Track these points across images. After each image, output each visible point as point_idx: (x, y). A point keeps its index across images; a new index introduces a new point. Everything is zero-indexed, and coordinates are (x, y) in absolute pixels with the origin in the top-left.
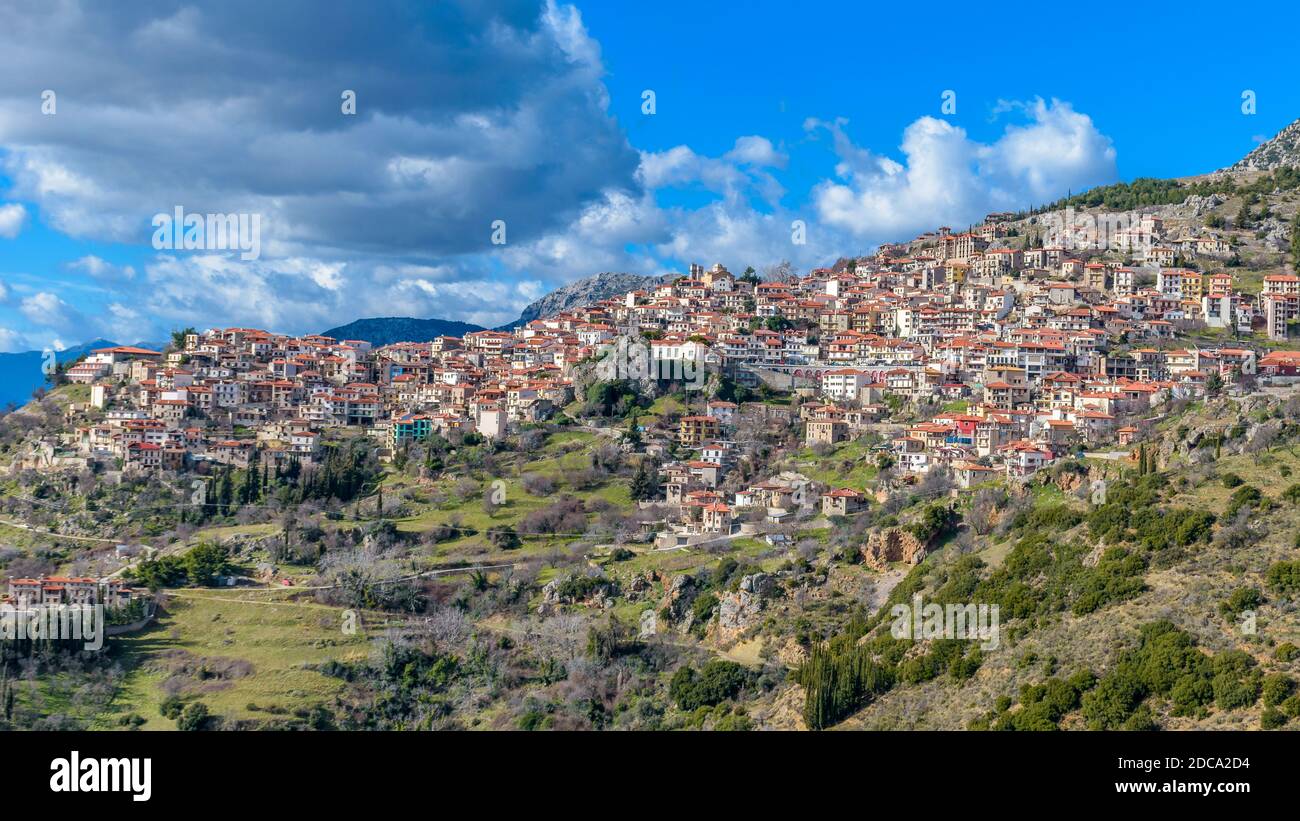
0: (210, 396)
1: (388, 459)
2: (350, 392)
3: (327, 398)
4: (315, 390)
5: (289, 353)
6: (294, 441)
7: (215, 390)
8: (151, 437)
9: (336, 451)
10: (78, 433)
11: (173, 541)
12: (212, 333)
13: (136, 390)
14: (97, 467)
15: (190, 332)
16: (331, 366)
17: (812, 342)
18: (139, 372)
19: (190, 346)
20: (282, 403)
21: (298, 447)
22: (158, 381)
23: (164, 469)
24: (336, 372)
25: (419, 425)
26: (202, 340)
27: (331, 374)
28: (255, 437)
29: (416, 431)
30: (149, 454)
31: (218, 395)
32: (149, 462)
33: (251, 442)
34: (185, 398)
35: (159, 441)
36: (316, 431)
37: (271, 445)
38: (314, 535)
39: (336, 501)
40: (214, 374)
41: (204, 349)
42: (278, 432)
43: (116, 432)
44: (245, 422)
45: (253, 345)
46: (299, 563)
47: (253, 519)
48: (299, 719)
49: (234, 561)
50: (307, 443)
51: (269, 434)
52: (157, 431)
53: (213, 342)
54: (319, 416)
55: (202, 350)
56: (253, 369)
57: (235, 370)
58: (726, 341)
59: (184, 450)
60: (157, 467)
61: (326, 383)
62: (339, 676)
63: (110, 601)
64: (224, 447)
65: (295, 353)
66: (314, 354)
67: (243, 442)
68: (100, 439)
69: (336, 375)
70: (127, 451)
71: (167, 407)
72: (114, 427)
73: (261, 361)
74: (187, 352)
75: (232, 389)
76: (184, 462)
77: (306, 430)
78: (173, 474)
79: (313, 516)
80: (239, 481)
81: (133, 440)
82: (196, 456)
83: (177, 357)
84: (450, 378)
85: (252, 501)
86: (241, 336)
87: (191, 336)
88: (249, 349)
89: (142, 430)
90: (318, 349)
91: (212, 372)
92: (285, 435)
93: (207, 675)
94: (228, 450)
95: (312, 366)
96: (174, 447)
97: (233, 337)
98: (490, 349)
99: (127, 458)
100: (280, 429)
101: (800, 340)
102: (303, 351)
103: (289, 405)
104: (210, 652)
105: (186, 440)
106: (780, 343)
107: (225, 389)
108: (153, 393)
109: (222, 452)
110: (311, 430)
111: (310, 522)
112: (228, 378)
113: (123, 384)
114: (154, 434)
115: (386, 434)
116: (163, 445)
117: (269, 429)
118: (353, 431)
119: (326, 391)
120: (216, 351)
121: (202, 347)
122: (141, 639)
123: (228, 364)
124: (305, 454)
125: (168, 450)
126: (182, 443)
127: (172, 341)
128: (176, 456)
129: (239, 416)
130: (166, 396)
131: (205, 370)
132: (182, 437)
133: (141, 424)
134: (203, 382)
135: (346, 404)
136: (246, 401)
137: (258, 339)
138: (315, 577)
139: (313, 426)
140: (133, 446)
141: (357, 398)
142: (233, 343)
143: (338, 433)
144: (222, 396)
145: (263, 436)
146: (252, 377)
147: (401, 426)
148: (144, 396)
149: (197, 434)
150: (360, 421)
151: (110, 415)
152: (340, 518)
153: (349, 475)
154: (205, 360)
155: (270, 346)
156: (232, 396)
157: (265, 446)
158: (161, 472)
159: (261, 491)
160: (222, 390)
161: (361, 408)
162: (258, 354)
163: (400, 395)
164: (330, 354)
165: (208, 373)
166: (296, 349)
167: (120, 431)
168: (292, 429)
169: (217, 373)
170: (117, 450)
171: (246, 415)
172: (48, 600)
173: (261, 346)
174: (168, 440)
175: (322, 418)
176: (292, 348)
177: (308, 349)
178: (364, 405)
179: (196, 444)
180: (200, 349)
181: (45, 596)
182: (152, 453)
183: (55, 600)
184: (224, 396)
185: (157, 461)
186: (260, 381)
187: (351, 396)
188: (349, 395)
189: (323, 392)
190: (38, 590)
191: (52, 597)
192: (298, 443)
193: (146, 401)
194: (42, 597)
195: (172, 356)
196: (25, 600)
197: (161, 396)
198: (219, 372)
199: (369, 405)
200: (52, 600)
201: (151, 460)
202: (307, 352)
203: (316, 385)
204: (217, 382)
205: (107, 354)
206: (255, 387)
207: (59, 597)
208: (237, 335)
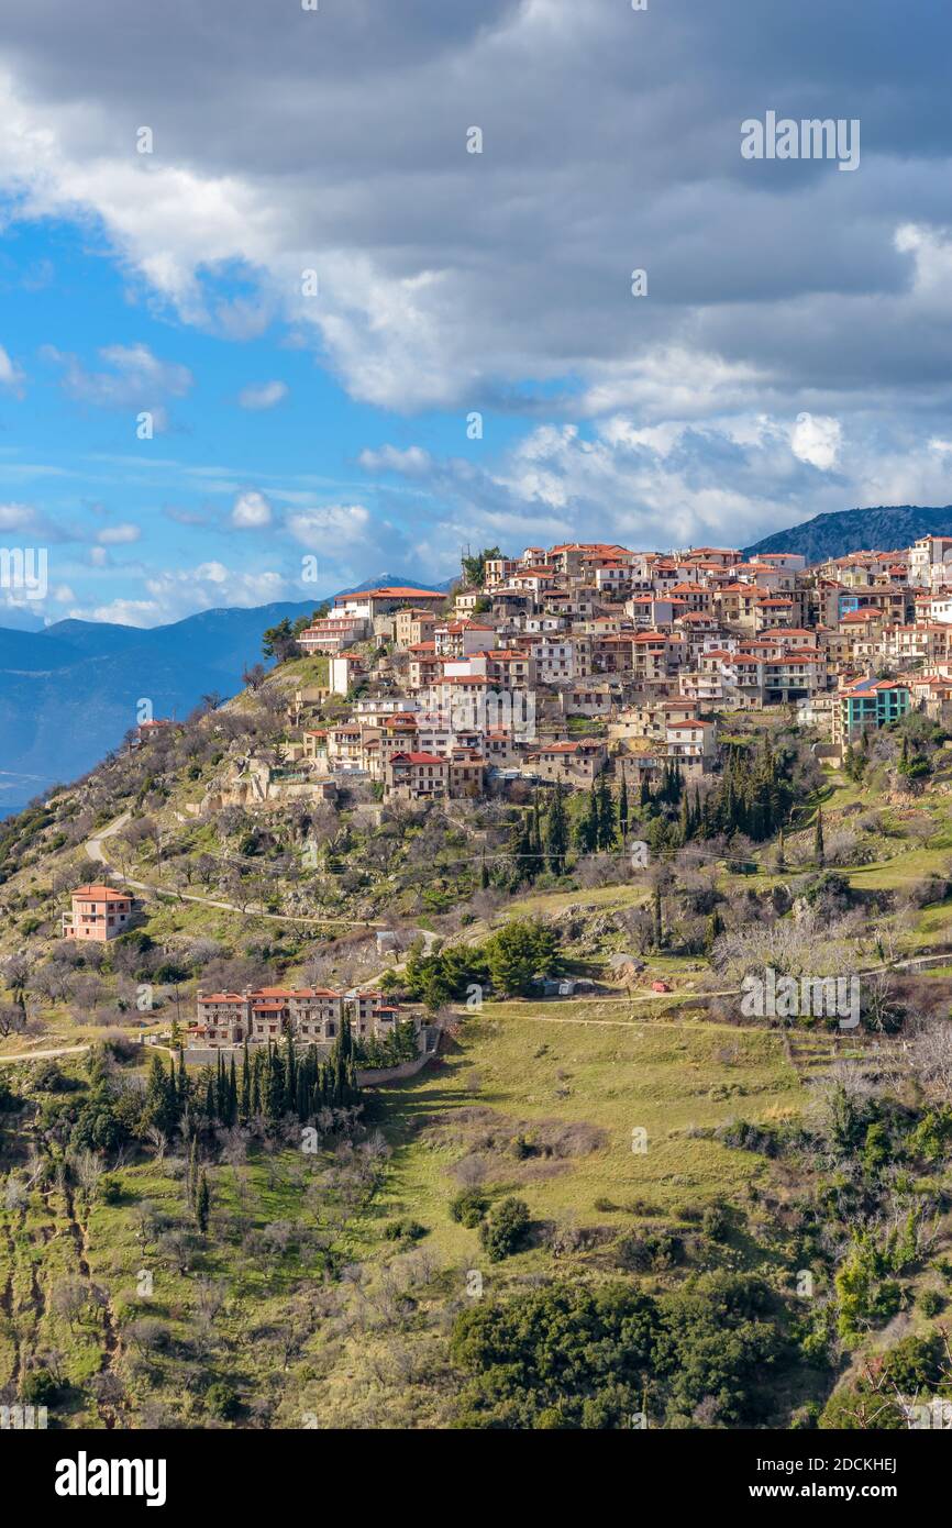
0: (526, 666)
1: (835, 762)
2: (767, 646)
3: (726, 658)
4: (705, 646)
5: (659, 583)
6: (671, 737)
7: (534, 655)
8: (428, 743)
9: (743, 752)
10: (309, 740)
11: (469, 920)
12: (528, 555)
13: (403, 660)
14: (341, 798)
15: (491, 555)
16: (735, 601)
18: (408, 629)
19: (492, 581)
20: (650, 671)
21: (678, 748)
22: (437, 644)
23: (453, 796)
24: (743, 612)
25: (888, 698)
26: (511, 568)
27: (735, 616)
28: (604, 734)
29: (882, 710)
30: (426, 772)
31: (540, 663)
32: (426, 785)
33: (597, 742)
34: (483, 672)
35: (441, 748)
36: (707, 718)
37: (632, 746)
38: (706, 902)
39: (743, 842)
40: (532, 626)
41: (514, 585)
42: (643, 723)
43: (367, 736)
44: (587, 709)
45: (598, 572)
46: (681, 953)
47: (605, 879)
48: (686, 1224)
49: (570, 952)
50: (693, 741)
51: (628, 728)
53: (530, 572)
54: (713, 691)
55: (512, 587)
56: (599, 614)
57: (569, 618)
59: (484, 763)
60: (439, 795)
61: (725, 632)
62: (753, 1147)
63: (363, 1027)
64: (550, 755)
65: (670, 582)
66: (703, 582)
67: (584, 743)
68: (344, 750)
69: (743, 617)
70: (389, 769)
71: (453, 689)
72: (366, 727)
73: (611, 601)
74: (486, 592)
75: (562, 651)
76: (486, 783)
77: (691, 716)
78: (467, 805)
79: (704, 868)
80: (578, 811)
81: (399, 748)
82: (507, 772)
83: (468, 601)
85: (603, 847)
86: (577, 558)
87: (493, 563)
88: (590, 581)
89: (413, 731)
90: (710, 572)
91: (529, 623)
92: (656, 727)
93: (527, 1151)
94: (560, 759)
95: (700, 603)
96: (467, 758)
97: (564, 561)
99: (389, 781)
100: (646, 717)
102: (683, 577)
103: (662, 675)
104: (531, 1112)
105: (488, 745)
107: (551, 652)
108: (429, 666)
109: (550, 763)
110: (702, 718)
111: (699, 880)
112: (557, 633)
113: (383, 652)
114: (434, 737)
115: (824, 717)
116: (449, 754)
117: (628, 718)
118: (773, 716)
119: (725, 646)
120: (535, 586)
121: (512, 581)
122: (415, 1091)
123: (556, 608)
124: (691, 760)
125: (458, 764)
126: (480, 751)
127: (460, 572)
128: (472, 772)
129: (576, 698)
130: (452, 670)
131: (517, 621)
132: (480, 741)
133: (412, 720)
134: (514, 641)
135: (760, 668)
136: (588, 671)
137: (605, 562)
138: (708, 975)
139: (705, 709)
140: (399, 759)
141: (779, 655)
142: (564, 570)
143: (747, 720)
144: (545, 665)
145: (619, 732)
146: (598, 628)
147: (856, 703)
148: (415, 671)
150: (785, 697)
151: (360, 708)
152: (751, 870)
153: (764, 793)
154: (517, 603)
155: (626, 572)
156: (563, 663)
157: (622, 750)
158: (447, 803)
159: (617, 829)
160: (545, 654)
161: (786, 674)
162: (607, 587)
163: (856, 647)
164: (733, 581)
165: (523, 626)
166: (672, 574)
167: (377, 735)
168: (668, 716)
169: (537, 625)
170: (374, 767)
171: (588, 695)
172: (261, 1029)
173: (612, 573)
174: (458, 745)
175: (719, 694)
176: (665, 574)
177: (693, 573)
178: (792, 668)
179: (504, 750)
180: (508, 585)
181: (256, 1023)
182: (430, 770)
183: (273, 1029)
184: (550, 665)
185: (438, 783)
186: (611, 635)
187: (770, 652)
188: (765, 652)
189: (720, 648)
190: (244, 1012)
191: (267, 1023)
192: (679, 740)
193: (418, 679)
194: (250, 1024)
195: (462, 599)
196: (222, 1029)
197: (443, 671)
198: (542, 623)
199: (801, 668)
200: (267, 1030)
201: (431, 783)
202: (692, 578)
203: (707, 636)
204: (537, 641)
205: (361, 601)
206: (603, 645)
207: (279, 1022)
208: (571, 555)
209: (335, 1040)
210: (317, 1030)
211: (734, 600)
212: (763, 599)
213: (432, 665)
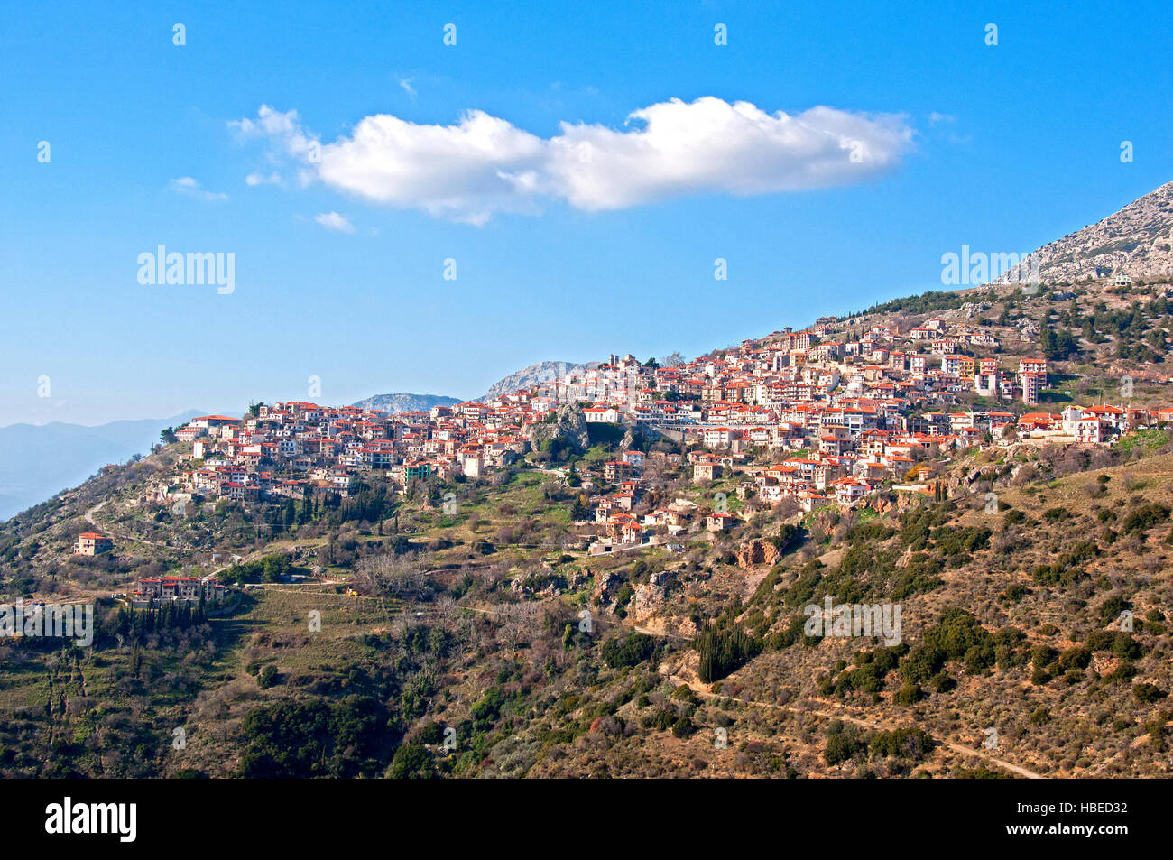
0: (277, 449)
1: (401, 492)
2: (375, 446)
3: (358, 451)
4: (350, 445)
5: (331, 419)
6: (336, 480)
7: (281, 445)
8: (236, 478)
9: (367, 487)
10: (185, 476)
11: (253, 550)
12: (278, 405)
13: (225, 445)
14: (198, 499)
16: (361, 428)
17: (696, 409)
18: (227, 433)
19: (262, 415)
20: (327, 453)
21: (338, 484)
22: (240, 439)
23: (246, 500)
24: (364, 432)
25: (423, 468)
26: (271, 410)
27: (361, 433)
28: (308, 478)
29: (421, 473)
30: (235, 490)
31: (283, 449)
32: (235, 495)
33: (306, 481)
34: (260, 451)
35: (242, 481)
36: (351, 473)
37: (320, 483)
38: (351, 546)
39: (366, 523)
40: (279, 434)
41: (272, 417)
42: (324, 474)
43: (211, 475)
44: (302, 468)
45: (307, 413)
46: (341, 566)
47: (309, 535)
49: (295, 564)
50: (345, 481)
51: (319, 476)
52: (241, 474)
53: (278, 412)
54: (353, 463)
56: (306, 430)
57: (294, 432)
58: (636, 409)
59: (259, 487)
60: (240, 500)
61: (358, 440)
62: (370, 644)
63: (210, 594)
64: (286, 485)
65: (336, 419)
66: (349, 420)
67: (300, 481)
68: (200, 480)
69: (364, 434)
70: (220, 489)
71: (247, 457)
72: (210, 471)
73: (312, 425)
74: (260, 419)
75: (292, 444)
76: (259, 495)
77: (344, 473)
78: (251, 503)
79: (349, 532)
80: (299, 508)
81: (224, 480)
82: (270, 492)
83: (254, 422)
84: (444, 436)
85: (308, 523)
86: (298, 407)
87: (263, 408)
88: (304, 417)
89: (230, 474)
90: (351, 416)
92: (330, 476)
93: (277, 645)
94: (290, 487)
95: (347, 428)
96: (252, 485)
97: (292, 408)
98: (470, 416)
99: (220, 493)
100: (325, 472)
101: (688, 408)
102: (341, 418)
103: (332, 455)
104: (280, 630)
105: (261, 480)
106: (673, 409)
107: (287, 444)
108: (237, 448)
109: (286, 489)
110: (347, 473)
111: (348, 536)
112: (289, 437)
113: (216, 442)
114: (238, 476)
115: (397, 474)
116: (245, 484)
117: (318, 472)
118: (379, 474)
119: (358, 445)
120: (281, 418)
121: (271, 415)
122: (231, 620)
123: (289, 427)
124: (343, 489)
125: (248, 488)
126: (258, 483)
127: (248, 411)
128: (254, 491)
129: (297, 463)
130: (246, 450)
131: (273, 431)
132: (258, 479)
133: (229, 469)
134: (272, 439)
135: (372, 455)
136: (302, 453)
137: (309, 410)
138: (352, 575)
139: (349, 469)
140: (223, 485)
141: (379, 450)
142: (292, 412)
143: (366, 474)
144: (285, 449)
145: (315, 477)
146: (306, 436)
147: (411, 470)
148: (231, 450)
149: (268, 476)
150: (381, 466)
151: (207, 463)
152: (368, 534)
153: (374, 503)
154: (274, 425)
155: (318, 414)
156: (292, 449)
157: (315, 484)
158: (244, 503)
159: (313, 516)
160: (285, 445)
161: (382, 458)
162: (310, 420)
163: (409, 448)
164: (360, 420)
165: (275, 434)
167: (214, 474)
168: (334, 472)
170: (211, 486)
171: (302, 462)
172: (165, 593)
173: (312, 415)
174: (249, 480)
175: (355, 464)
176: (334, 416)
177: (345, 416)
178: (384, 455)
179: (267, 483)
180: (269, 417)
182: (237, 490)
183: (171, 594)
184: (287, 449)
185: (240, 495)
186: (311, 439)
187: (375, 448)
188: (373, 448)
189: (355, 446)
190: (159, 586)
191: (168, 591)
192: (339, 482)
193: (232, 453)
194: (161, 591)
195: (250, 422)
196: (149, 593)
197: (243, 450)
198: (283, 433)
199: (388, 455)
200: (168, 594)
201: (237, 495)
202: (344, 418)
203: (350, 441)
204: (281, 440)
205: (204, 419)
206: (309, 443)
207: (173, 591)
208: (295, 406)
209: (198, 599)
210: (190, 594)
212: (371, 428)
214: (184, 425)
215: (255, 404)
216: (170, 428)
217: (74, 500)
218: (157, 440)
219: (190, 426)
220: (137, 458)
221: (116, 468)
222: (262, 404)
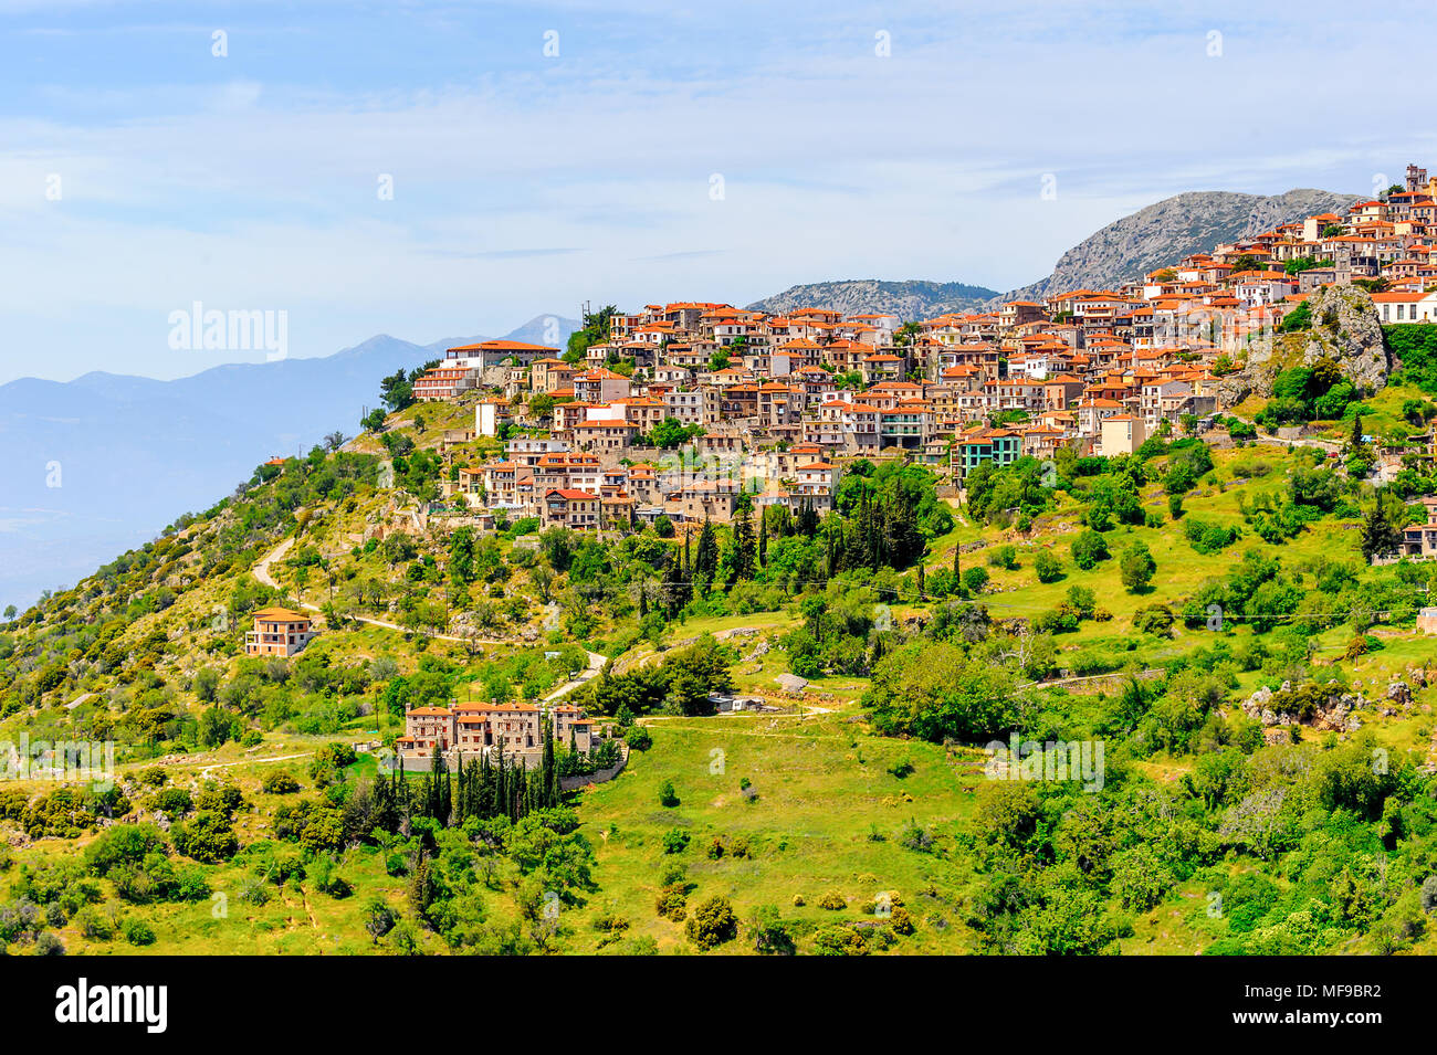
0: (660, 413)
1: (954, 502)
2: (880, 398)
3: (845, 409)
4: (824, 397)
5: (774, 339)
6: (802, 478)
7: (668, 402)
8: (578, 480)
10: (464, 477)
11: (635, 643)
12: (649, 310)
14: (500, 530)
16: (845, 357)
18: (544, 378)
19: (617, 335)
20: (775, 418)
21: (807, 488)
22: (576, 391)
23: (604, 528)
25: (1002, 445)
26: (633, 323)
28: (739, 475)
29: (997, 456)
30: (579, 507)
31: (673, 410)
32: (579, 519)
33: (733, 483)
34: (622, 417)
35: (590, 485)
36: (833, 461)
37: (764, 486)
39: (885, 572)
40: (660, 376)
41: (639, 338)
42: (772, 465)
43: (521, 474)
44: (722, 452)
45: (717, 327)
47: (752, 605)
50: (821, 482)
51: (759, 470)
52: (587, 471)
53: (651, 326)
54: (834, 437)
55: (638, 340)
56: (721, 366)
59: (630, 499)
60: (592, 527)
61: (838, 384)
63: (560, 738)
64: (691, 493)
65: (783, 338)
66: (814, 339)
67: (722, 482)
68: (499, 487)
70: (544, 506)
71: (596, 433)
72: (519, 466)
73: (732, 354)
74: (613, 345)
75: (693, 399)
76: (634, 517)
77: (817, 458)
79: (850, 595)
80: (725, 543)
81: (552, 485)
82: (652, 508)
83: (598, 353)
84: (1038, 369)
86: (695, 313)
87: (617, 318)
88: (710, 335)
89: (564, 470)
90: (819, 330)
91: (657, 373)
92: (786, 469)
95: (812, 358)
96: (614, 494)
97: (682, 317)
98: (1093, 320)
99: (545, 515)
100: (775, 459)
102: (794, 334)
103: (787, 422)
107: (683, 399)
108: (571, 412)
109: (691, 501)
110: (827, 461)
111: (846, 605)
112: (685, 382)
113: (520, 399)
114: (584, 476)
116: (597, 491)
117: (757, 461)
119: (841, 396)
120: (659, 340)
121: (636, 334)
123: (681, 360)
124: (819, 499)
125: (607, 500)
126: (626, 488)
128: (620, 508)
129: (710, 442)
130: (594, 415)
131: (646, 372)
132: (626, 479)
133: (561, 460)
134: (645, 389)
135: (878, 417)
136: (717, 418)
137: (722, 319)
140: (552, 495)
141: (892, 407)
142: (683, 325)
144: (678, 410)
145: (751, 473)
146: (723, 379)
147: (973, 450)
148: (558, 417)
149: (648, 472)
150: (900, 443)
151: (512, 449)
152: (895, 599)
154: (644, 355)
155: (743, 328)
156: (693, 410)
157: (756, 489)
158: (601, 535)
159: (757, 561)
160: (678, 402)
161: (900, 423)
162: (726, 342)
163: (961, 400)
164: (841, 339)
165: (652, 376)
166: (784, 331)
167: (530, 473)
168: (796, 459)
169: (665, 375)
170: (528, 502)
171: (721, 440)
172: (465, 739)
173: (730, 330)
174: (606, 483)
175: (839, 440)
176: (778, 331)
177: (804, 330)
178: (906, 417)
179: (647, 488)
180: (634, 339)
181: (461, 732)
182: (583, 505)
183: (476, 739)
184: (682, 411)
185: (591, 518)
186: (735, 385)
187: (883, 402)
188: (879, 402)
189: (837, 398)
190: (449, 723)
191: (471, 734)
192: (809, 481)
193: (562, 423)
194: (455, 735)
195: (593, 351)
196: (431, 739)
197: (585, 415)
198: (669, 374)
199: (915, 417)
200: (471, 740)
201: (583, 517)
202: (802, 335)
203: (823, 388)
204: (667, 389)
205: (472, 352)
206: (730, 394)
207: (481, 733)
208: (688, 312)
209: (539, 750)
210: (518, 740)
211: (842, 355)
212: (870, 355)
213: (575, 410)
214: (428, 366)
215: (595, 311)
216: (401, 373)
217: (210, 539)
218: (375, 400)
219: (443, 366)
220: (336, 442)
221: (294, 465)
222: (610, 311)
